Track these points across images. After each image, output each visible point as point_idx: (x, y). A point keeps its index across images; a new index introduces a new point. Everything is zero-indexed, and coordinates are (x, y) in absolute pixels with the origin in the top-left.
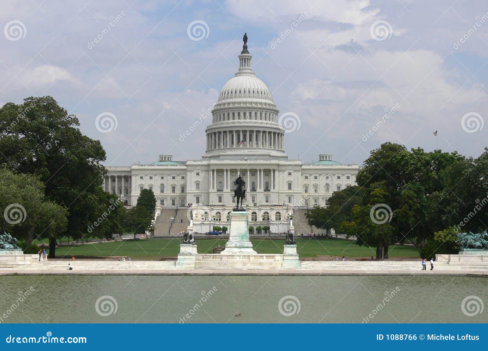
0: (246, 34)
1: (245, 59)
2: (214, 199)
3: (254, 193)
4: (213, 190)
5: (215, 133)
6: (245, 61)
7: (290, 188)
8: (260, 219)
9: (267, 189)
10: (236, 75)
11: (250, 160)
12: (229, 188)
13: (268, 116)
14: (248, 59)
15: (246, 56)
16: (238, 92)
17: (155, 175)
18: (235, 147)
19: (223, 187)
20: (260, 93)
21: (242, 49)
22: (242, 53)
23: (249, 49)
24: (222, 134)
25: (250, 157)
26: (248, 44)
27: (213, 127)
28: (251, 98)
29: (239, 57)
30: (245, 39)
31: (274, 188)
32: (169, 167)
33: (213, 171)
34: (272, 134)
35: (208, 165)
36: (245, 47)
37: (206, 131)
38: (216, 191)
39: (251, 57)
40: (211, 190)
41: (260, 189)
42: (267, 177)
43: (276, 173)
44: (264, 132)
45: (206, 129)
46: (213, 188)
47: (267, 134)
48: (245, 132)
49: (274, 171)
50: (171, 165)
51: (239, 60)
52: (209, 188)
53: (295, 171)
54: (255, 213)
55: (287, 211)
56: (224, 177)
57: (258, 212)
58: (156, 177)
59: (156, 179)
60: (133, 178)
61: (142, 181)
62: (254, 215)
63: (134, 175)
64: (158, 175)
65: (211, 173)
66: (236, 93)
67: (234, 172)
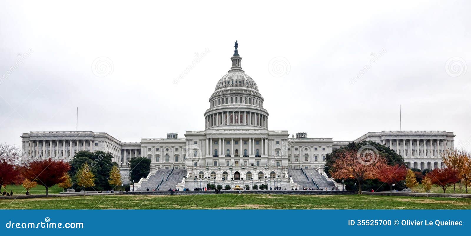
0: (237, 41)
1: (236, 60)
2: (210, 164)
4: (209, 156)
5: (212, 116)
6: (236, 62)
7: (279, 154)
8: (256, 178)
9: (258, 155)
11: (243, 130)
12: (223, 154)
13: (256, 101)
14: (238, 60)
15: (237, 58)
16: (231, 82)
17: (161, 147)
18: (228, 125)
19: (218, 153)
20: (249, 84)
21: (234, 53)
22: (234, 55)
23: (239, 53)
26: (238, 49)
27: (210, 110)
28: (242, 87)
29: (231, 59)
30: (236, 45)
31: (264, 154)
32: (173, 141)
33: (209, 139)
35: (205, 135)
37: (205, 114)
38: (212, 157)
39: (241, 58)
40: (207, 156)
41: (252, 155)
42: (257, 145)
43: (266, 141)
44: (253, 113)
46: (209, 154)
47: (255, 114)
48: (236, 113)
49: (264, 139)
50: (174, 139)
51: (231, 62)
52: (206, 154)
53: (283, 140)
54: (250, 173)
55: (282, 171)
56: (219, 145)
57: (253, 171)
58: (162, 149)
59: (162, 151)
60: (142, 149)
61: (150, 153)
62: (249, 174)
63: (143, 147)
64: (164, 147)
65: (207, 141)
66: (229, 83)
67: (228, 141)
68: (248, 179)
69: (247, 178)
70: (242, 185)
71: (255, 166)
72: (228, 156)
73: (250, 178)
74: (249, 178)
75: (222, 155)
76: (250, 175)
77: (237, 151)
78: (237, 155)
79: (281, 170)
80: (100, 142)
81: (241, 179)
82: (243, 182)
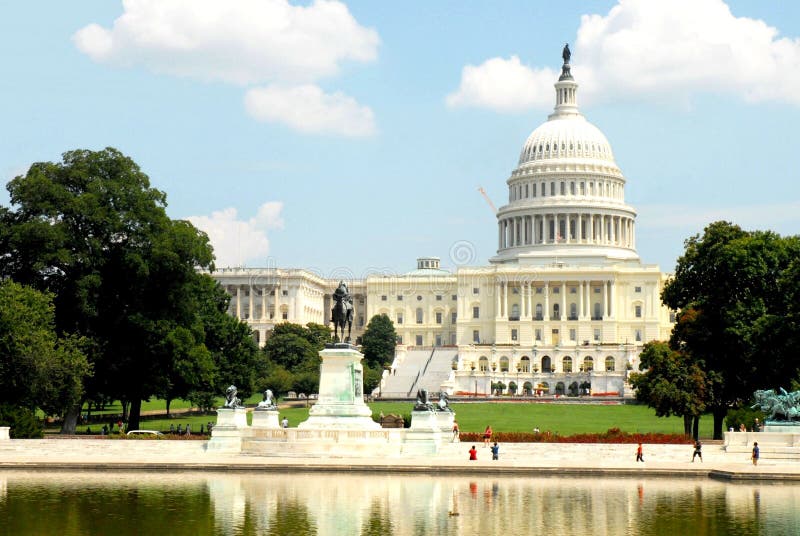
0: (567, 46)
1: (566, 89)
2: (503, 335)
3: (573, 322)
4: (502, 318)
5: (511, 220)
6: (566, 94)
7: (638, 314)
8: (577, 368)
9: (597, 317)
10: (551, 117)
11: (568, 266)
12: (529, 313)
13: (605, 189)
14: (570, 90)
15: (567, 84)
16: (552, 147)
17: (407, 292)
18: (544, 243)
19: (519, 313)
21: (560, 73)
22: (561, 78)
24: (523, 220)
25: (568, 261)
26: (570, 64)
27: (508, 209)
29: (556, 86)
30: (566, 54)
31: (609, 314)
32: (432, 280)
33: (502, 285)
34: (612, 220)
35: (493, 275)
36: (566, 69)
37: (498, 216)
38: (507, 320)
39: (576, 86)
40: (499, 318)
41: (585, 317)
42: (597, 295)
43: (614, 288)
44: (597, 216)
45: (498, 212)
46: (502, 314)
47: (602, 220)
48: (562, 217)
49: (609, 284)
50: (434, 276)
51: (555, 92)
54: (570, 358)
56: (521, 296)
57: (574, 355)
58: (408, 296)
59: (408, 300)
60: (370, 298)
61: (384, 304)
62: (567, 361)
63: (370, 292)
64: (412, 293)
65: (499, 288)
66: (547, 149)
67: (538, 288)
68: (566, 370)
69: (564, 368)
70: (551, 383)
72: (539, 317)
73: (569, 368)
74: (567, 368)
75: (526, 317)
76: (568, 363)
77: (556, 307)
78: (556, 316)
80: (291, 287)
81: (551, 371)
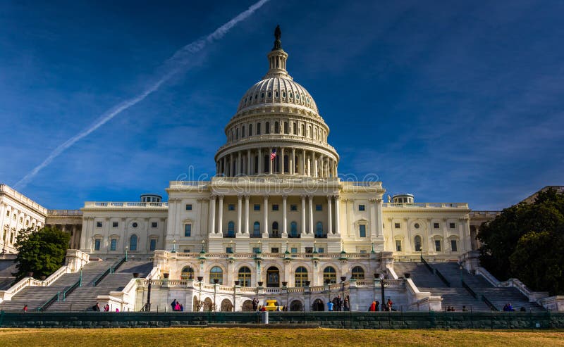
4: (216, 236)
7: (363, 234)
8: (317, 281)
12: (247, 231)
15: (279, 53)
16: (267, 95)
17: (122, 219)
19: (235, 229)
24: (240, 155)
31: (334, 232)
32: (148, 207)
33: (217, 199)
38: (221, 237)
40: (212, 235)
41: (307, 234)
42: (319, 213)
44: (309, 153)
46: (216, 231)
48: (277, 150)
49: (334, 200)
51: (269, 61)
52: (209, 231)
53: (372, 201)
54: (304, 270)
55: (379, 265)
56: (237, 212)
57: (311, 266)
58: (123, 223)
59: (123, 226)
60: (84, 223)
61: (98, 231)
62: (301, 274)
63: (87, 219)
64: (128, 220)
65: (214, 203)
67: (256, 204)
68: (300, 286)
69: (296, 282)
70: (283, 301)
71: (315, 252)
72: (257, 234)
73: (303, 282)
74: (301, 283)
75: (243, 235)
76: (303, 276)
77: (276, 225)
78: (276, 234)
79: (377, 263)
81: (281, 286)
82: (286, 292)
